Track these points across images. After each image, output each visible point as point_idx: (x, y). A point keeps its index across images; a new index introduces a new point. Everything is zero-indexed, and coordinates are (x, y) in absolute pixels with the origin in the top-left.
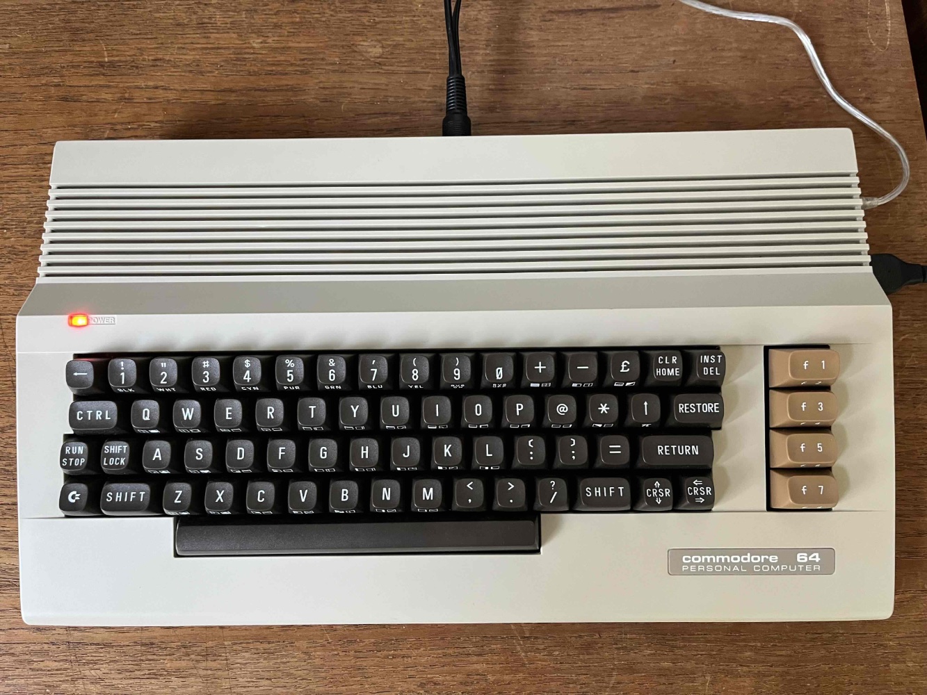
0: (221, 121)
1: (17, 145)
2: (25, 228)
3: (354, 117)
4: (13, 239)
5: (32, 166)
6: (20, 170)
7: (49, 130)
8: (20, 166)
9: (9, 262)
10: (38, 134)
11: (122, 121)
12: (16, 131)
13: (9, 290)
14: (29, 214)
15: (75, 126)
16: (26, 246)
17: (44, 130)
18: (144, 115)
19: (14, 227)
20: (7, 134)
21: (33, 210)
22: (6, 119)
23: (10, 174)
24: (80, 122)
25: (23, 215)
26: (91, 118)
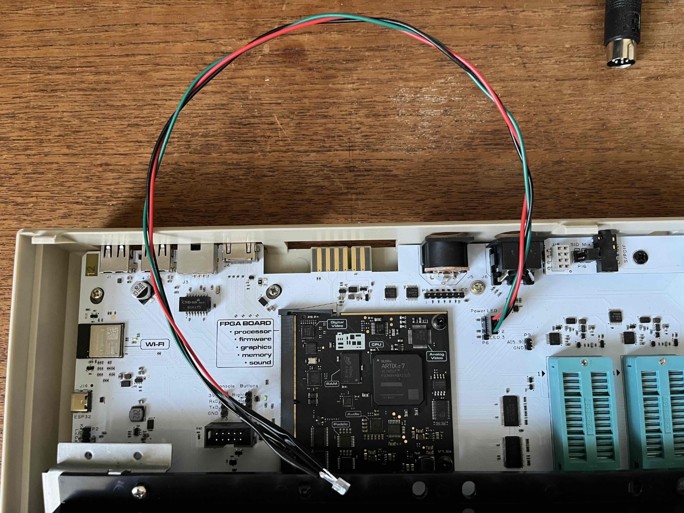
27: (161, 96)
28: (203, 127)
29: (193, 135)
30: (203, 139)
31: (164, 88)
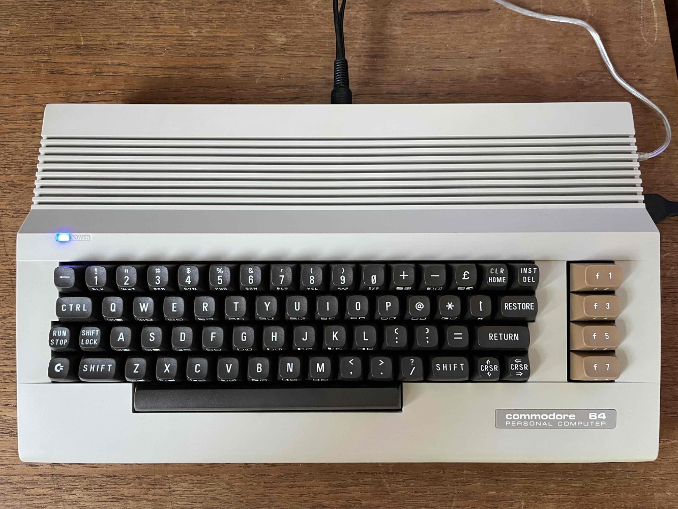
0: (167, 90)
1: (15, 106)
2: (22, 167)
3: (265, 89)
4: (12, 175)
5: (27, 122)
6: (18, 124)
7: (40, 95)
8: (18, 122)
9: (10, 193)
10: (32, 98)
11: (94, 89)
12: (15, 96)
13: (9, 213)
14: (24, 157)
15: (59, 92)
16: (22, 181)
17: (36, 95)
18: (110, 85)
19: (13, 166)
20: (7, 97)
21: (28, 154)
22: (8, 86)
23: (11, 127)
24: (63, 89)
25: (20, 157)
26: (71, 86)
27: (7, 139)
28: (31, 158)
29: (24, 163)
30: (30, 166)
31: (9, 134)
